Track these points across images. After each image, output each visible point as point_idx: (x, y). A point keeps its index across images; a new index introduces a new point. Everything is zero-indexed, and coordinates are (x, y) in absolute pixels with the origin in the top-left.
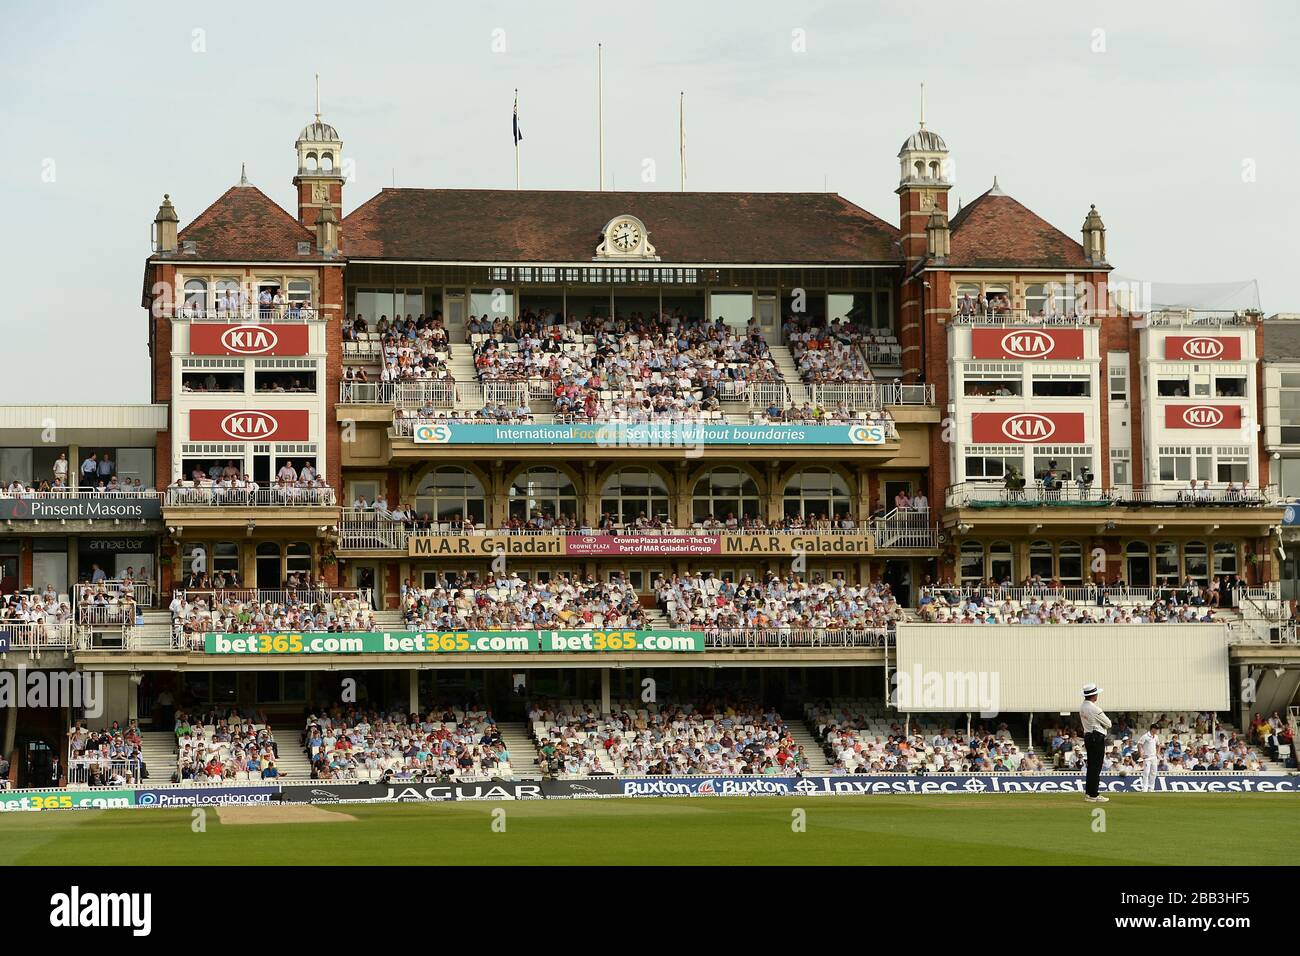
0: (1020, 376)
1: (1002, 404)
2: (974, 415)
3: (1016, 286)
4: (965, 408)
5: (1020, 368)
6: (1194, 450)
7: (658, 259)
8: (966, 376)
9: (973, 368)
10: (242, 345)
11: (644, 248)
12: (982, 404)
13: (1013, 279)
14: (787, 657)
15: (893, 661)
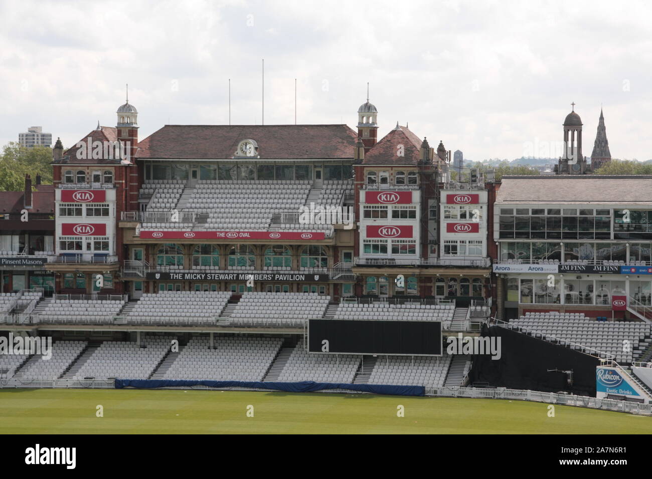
0: (387, 211)
1: (379, 222)
2: (367, 226)
3: (390, 172)
4: (364, 224)
5: (386, 207)
6: (459, 242)
7: (259, 157)
9: (367, 207)
10: (80, 198)
12: (371, 222)
13: (390, 169)
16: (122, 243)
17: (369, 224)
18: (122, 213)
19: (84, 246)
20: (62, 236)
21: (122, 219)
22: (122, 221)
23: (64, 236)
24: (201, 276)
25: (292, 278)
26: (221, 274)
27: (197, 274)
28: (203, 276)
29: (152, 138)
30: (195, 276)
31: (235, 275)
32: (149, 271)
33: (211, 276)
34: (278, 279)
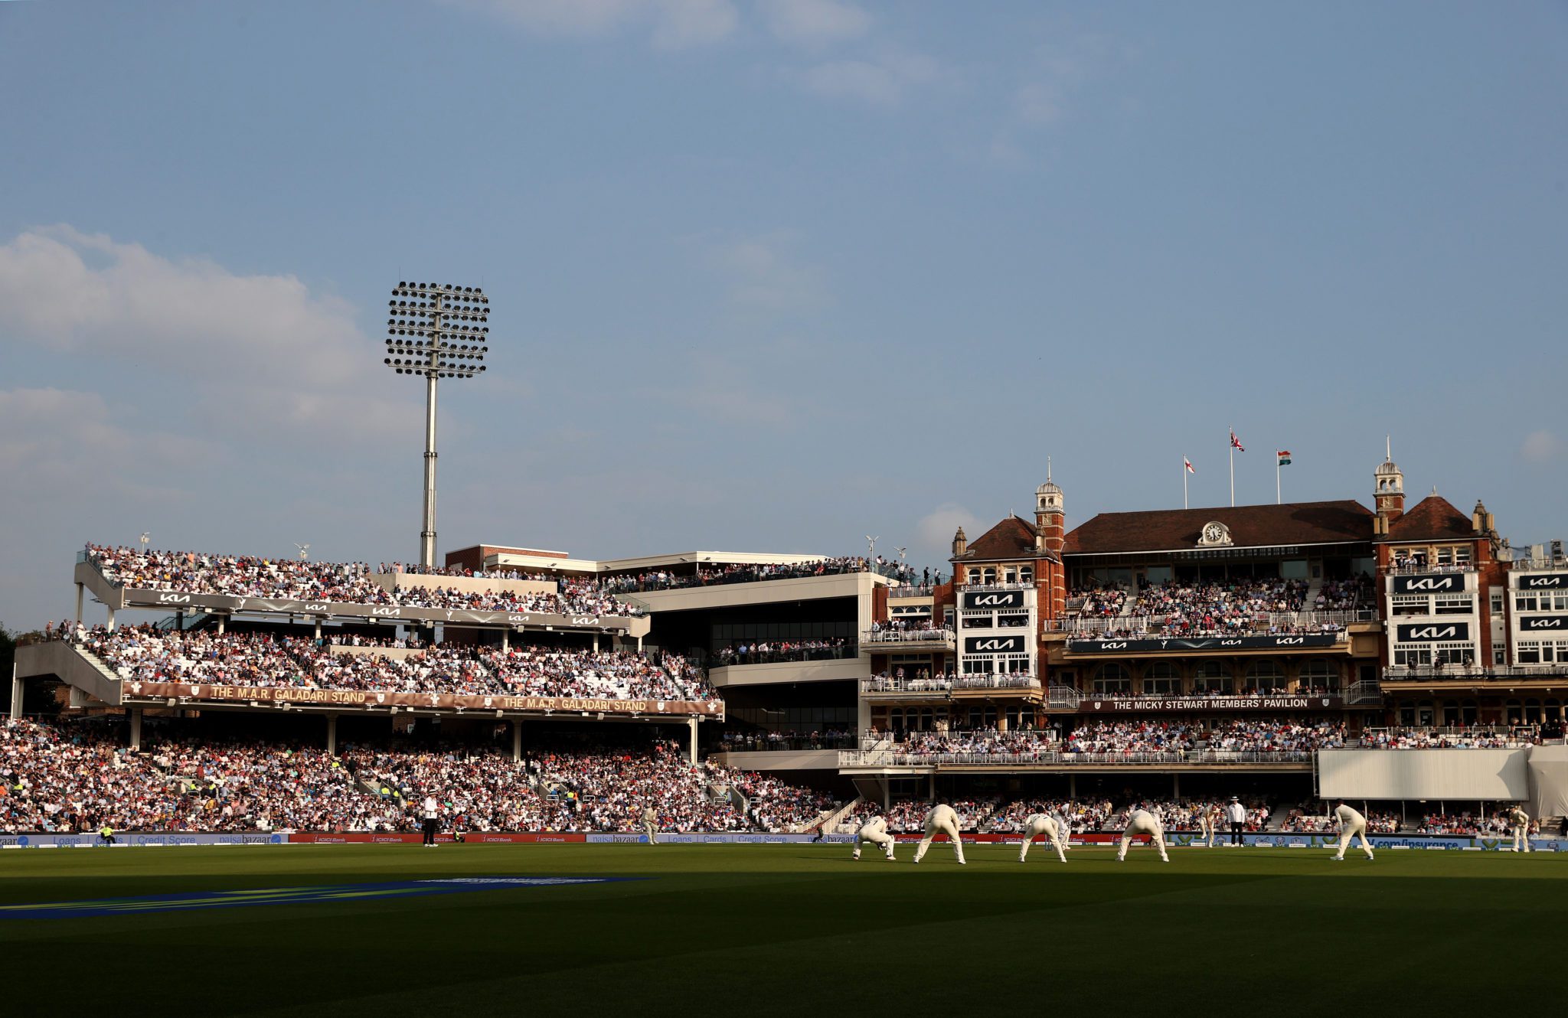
0: (1427, 603)
1: (1417, 619)
2: (1400, 626)
3: (1430, 550)
4: (1393, 623)
5: (1427, 598)
6: (1541, 643)
7: (1232, 544)
8: (1394, 604)
9: (1398, 599)
11: (1226, 539)
12: (1402, 619)
13: (1428, 546)
14: (1258, 767)
15: (1317, 770)
16: (1046, 662)
17: (1401, 623)
18: (1046, 622)
19: (996, 668)
20: (966, 655)
21: (1046, 629)
22: (1046, 633)
23: (969, 655)
24: (1157, 705)
25: (1289, 703)
26: (1186, 701)
27: (1151, 701)
28: (1160, 705)
29: (1082, 530)
30: (1149, 705)
31: (1206, 702)
32: (1084, 700)
33: (1172, 704)
34: (1268, 705)
